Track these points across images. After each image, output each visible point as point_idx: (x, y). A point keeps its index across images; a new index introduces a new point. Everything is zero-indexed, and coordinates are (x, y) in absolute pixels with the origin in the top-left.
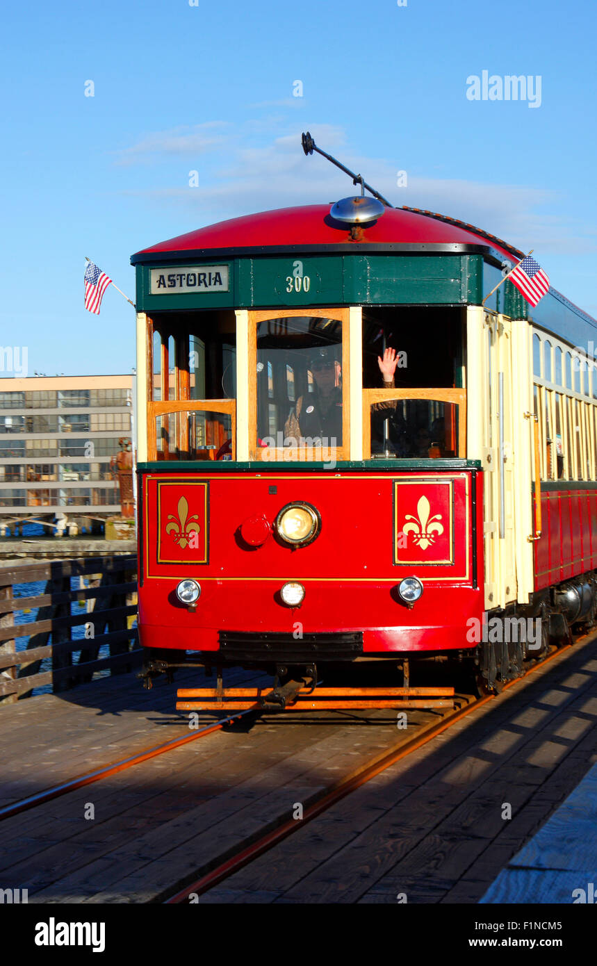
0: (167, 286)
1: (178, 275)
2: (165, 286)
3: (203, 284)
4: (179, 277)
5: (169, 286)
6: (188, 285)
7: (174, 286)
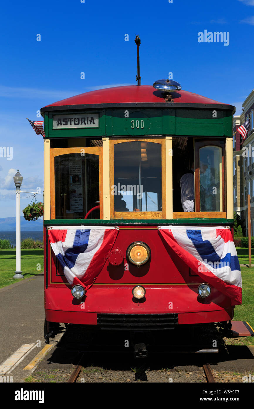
0: (63, 124)
1: (69, 119)
2: (61, 125)
3: (83, 124)
4: (70, 120)
5: (64, 125)
6: (75, 124)
7: (67, 124)
